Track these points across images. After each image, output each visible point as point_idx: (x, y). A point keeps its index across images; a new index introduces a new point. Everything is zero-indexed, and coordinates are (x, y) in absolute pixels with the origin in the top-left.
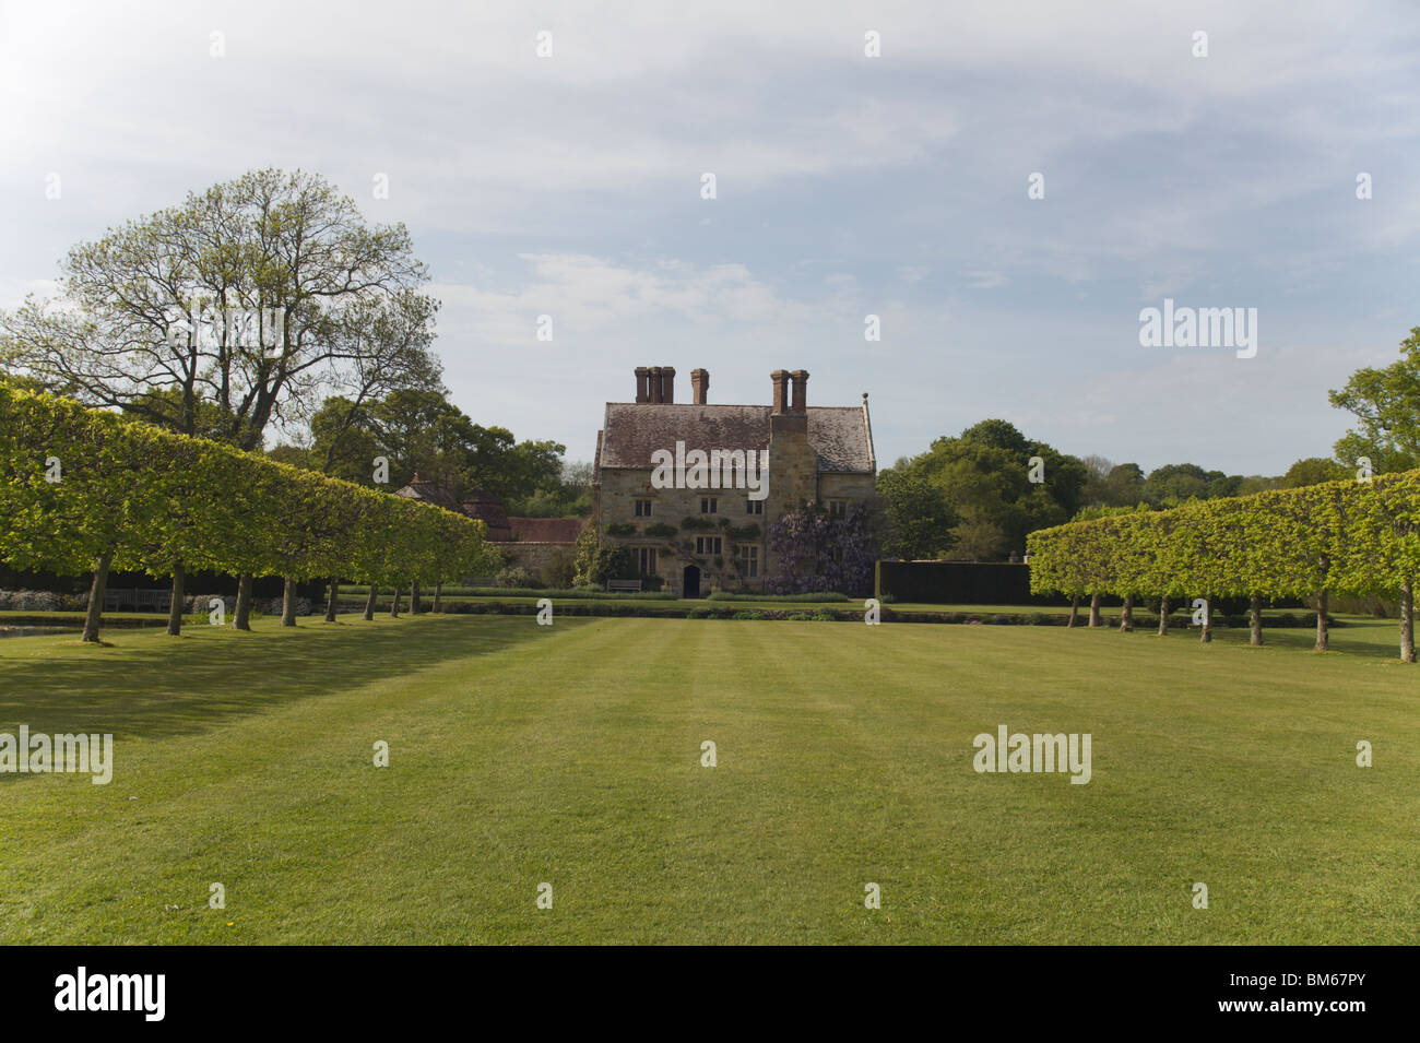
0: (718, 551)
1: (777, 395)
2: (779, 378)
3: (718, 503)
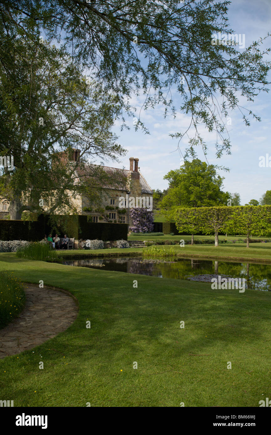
0: (115, 218)
1: (131, 166)
2: (132, 160)
3: (115, 201)
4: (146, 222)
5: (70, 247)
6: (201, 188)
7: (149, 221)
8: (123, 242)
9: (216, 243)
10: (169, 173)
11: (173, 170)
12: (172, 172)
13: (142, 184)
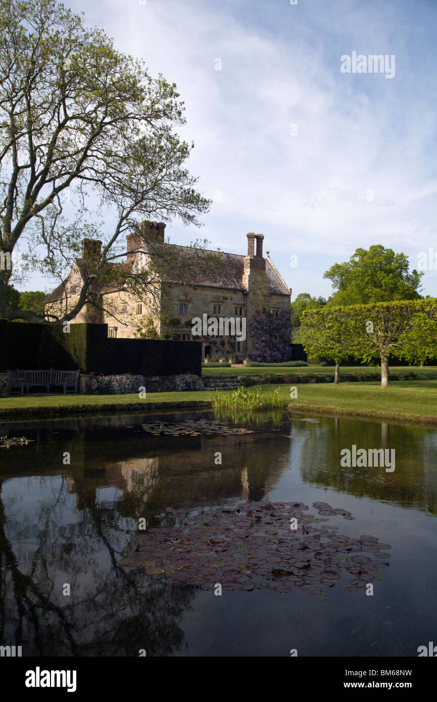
1: (251, 247)
2: (252, 237)
3: (222, 308)
4: (279, 343)
5: (68, 388)
6: (384, 290)
7: (284, 342)
8: (188, 377)
9: (384, 380)
10: (332, 267)
11: (339, 263)
12: (338, 267)
13: (272, 278)
